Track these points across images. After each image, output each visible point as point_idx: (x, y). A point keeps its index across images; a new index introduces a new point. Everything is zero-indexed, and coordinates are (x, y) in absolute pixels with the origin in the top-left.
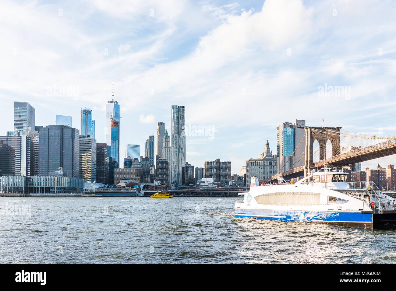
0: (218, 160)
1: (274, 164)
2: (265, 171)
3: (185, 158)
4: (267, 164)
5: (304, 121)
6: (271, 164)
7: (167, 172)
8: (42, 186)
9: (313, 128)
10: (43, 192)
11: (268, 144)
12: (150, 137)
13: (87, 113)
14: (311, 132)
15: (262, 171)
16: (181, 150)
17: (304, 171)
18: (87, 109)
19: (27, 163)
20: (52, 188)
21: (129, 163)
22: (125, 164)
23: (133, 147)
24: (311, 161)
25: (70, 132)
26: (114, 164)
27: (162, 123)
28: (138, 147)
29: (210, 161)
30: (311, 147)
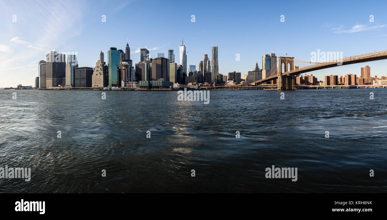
0: (235, 72)
1: (260, 73)
2: (256, 77)
3: (218, 71)
4: (257, 73)
5: (275, 54)
6: (259, 73)
7: (210, 78)
8: (156, 85)
9: (282, 57)
10: (156, 88)
11: (257, 64)
12: (201, 61)
13: (171, 52)
14: (281, 59)
15: (255, 77)
16: (216, 67)
17: (278, 77)
18: (171, 50)
19: (147, 75)
20: (160, 86)
21: (191, 73)
22: (189, 74)
23: (193, 67)
24: (281, 72)
25: (165, 60)
26: (185, 74)
27: (206, 55)
28: (195, 66)
29: (231, 72)
30: (281, 66)
